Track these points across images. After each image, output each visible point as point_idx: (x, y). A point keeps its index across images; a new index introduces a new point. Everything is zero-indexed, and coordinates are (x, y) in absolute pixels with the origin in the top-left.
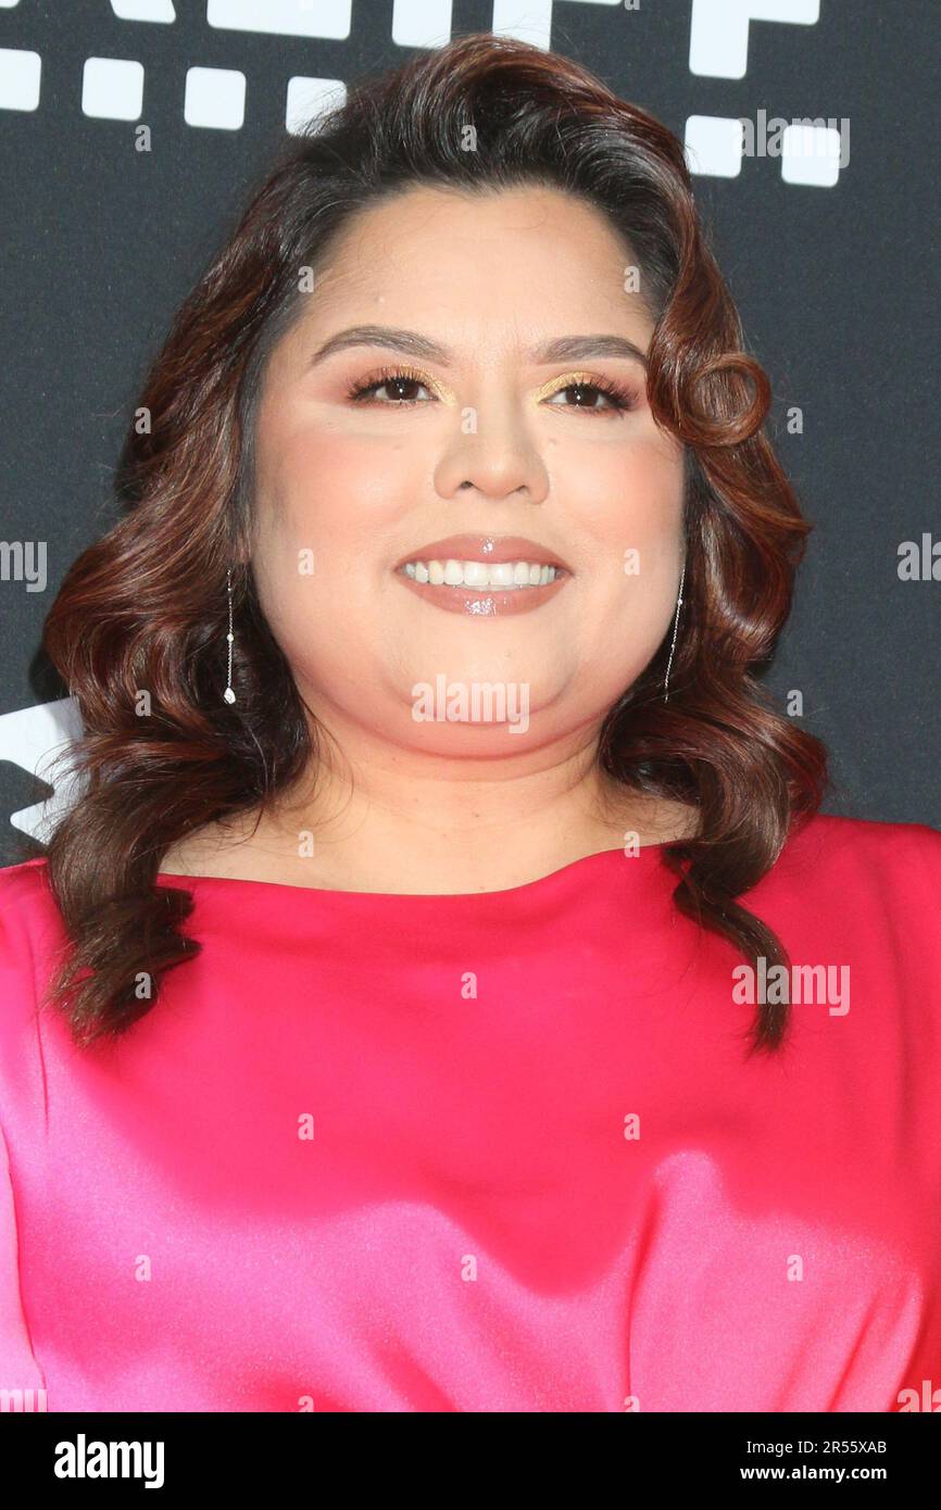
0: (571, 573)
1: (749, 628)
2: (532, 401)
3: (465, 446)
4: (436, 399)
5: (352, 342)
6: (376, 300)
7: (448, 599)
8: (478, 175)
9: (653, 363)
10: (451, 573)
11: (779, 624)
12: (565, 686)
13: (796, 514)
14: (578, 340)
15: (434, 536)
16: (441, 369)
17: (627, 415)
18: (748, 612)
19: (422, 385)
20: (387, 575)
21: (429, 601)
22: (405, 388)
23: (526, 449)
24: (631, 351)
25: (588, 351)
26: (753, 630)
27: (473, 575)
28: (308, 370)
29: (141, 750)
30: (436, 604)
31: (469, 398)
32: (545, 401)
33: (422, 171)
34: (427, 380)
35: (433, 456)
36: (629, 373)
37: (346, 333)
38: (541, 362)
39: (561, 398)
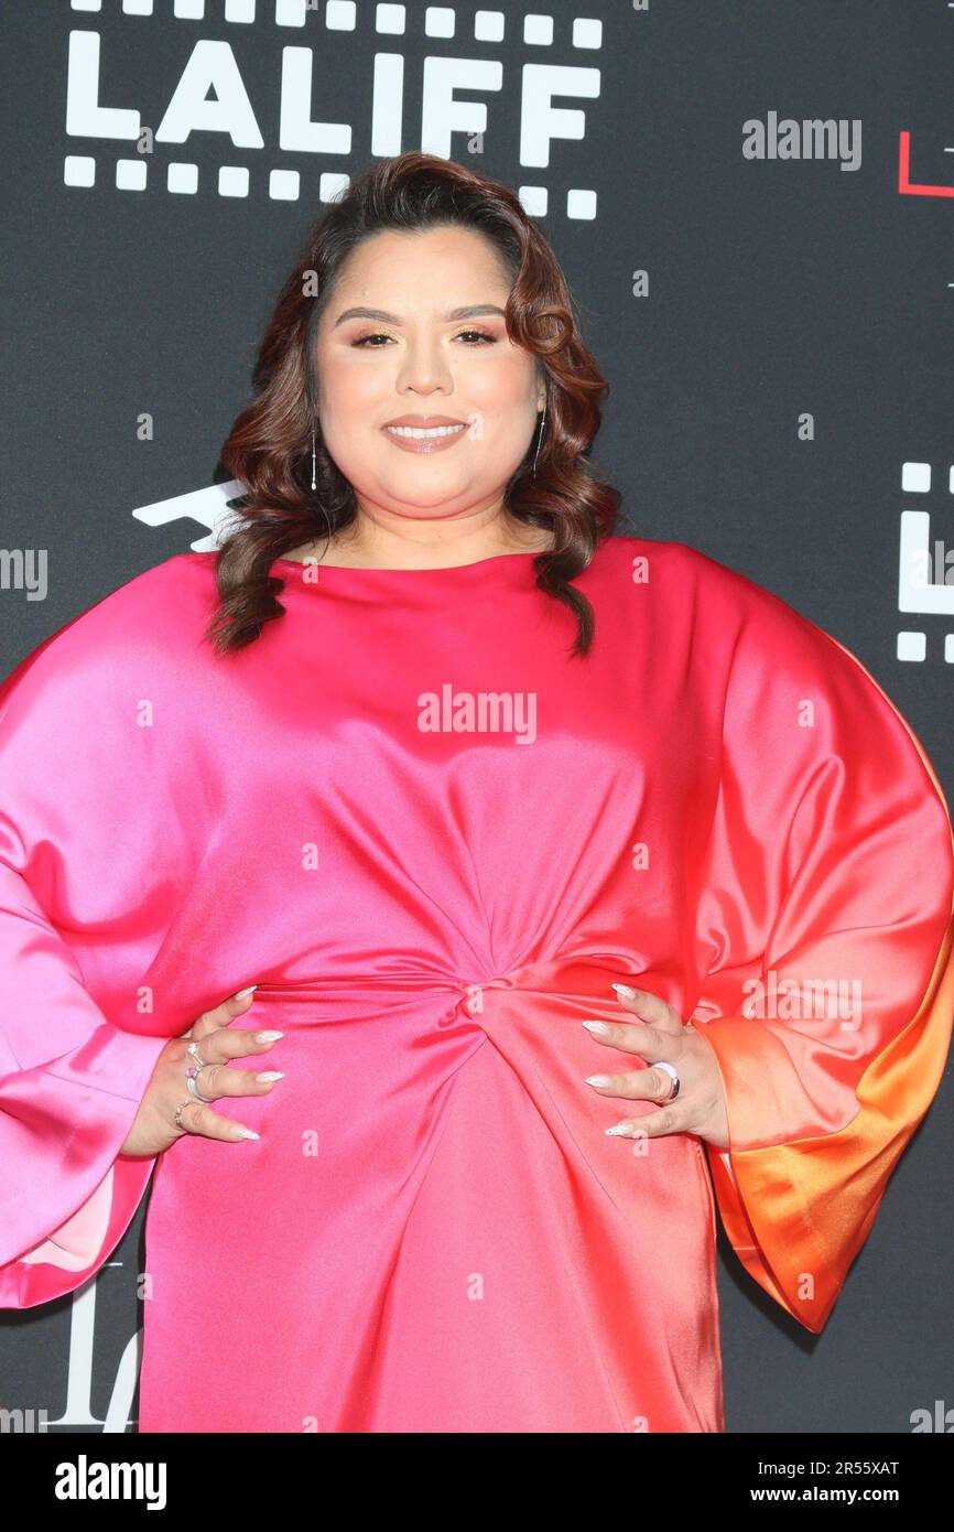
0: (469, 426)
1: (573, 441)
2: (445, 341)
3: (408, 368)
4: (397, 342)
5: (352, 316)
6: (364, 294)
7: (403, 444)
8: (414, 224)
9: (510, 314)
10: (407, 432)
11: (591, 436)
12: (470, 484)
13: (602, 381)
14: (467, 309)
15: (397, 414)
16: (398, 328)
17: (495, 344)
18: (573, 431)
19: (388, 338)
20: (377, 432)
21: (397, 445)
22: (379, 340)
23: (440, 367)
24: (498, 311)
25: (471, 314)
26: (576, 443)
27: (418, 434)
28: (333, 329)
29: (269, 513)
30: (400, 447)
31: (412, 344)
32: (452, 340)
33: (386, 224)
34: (391, 336)
35: (394, 375)
36: (497, 322)
37: (350, 311)
38: (448, 321)
39: (460, 338)
